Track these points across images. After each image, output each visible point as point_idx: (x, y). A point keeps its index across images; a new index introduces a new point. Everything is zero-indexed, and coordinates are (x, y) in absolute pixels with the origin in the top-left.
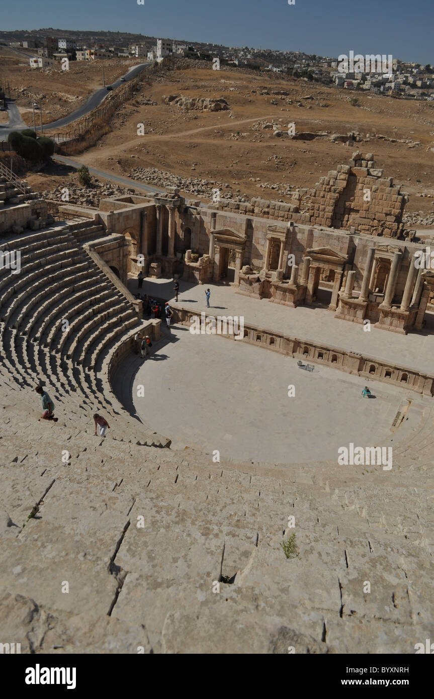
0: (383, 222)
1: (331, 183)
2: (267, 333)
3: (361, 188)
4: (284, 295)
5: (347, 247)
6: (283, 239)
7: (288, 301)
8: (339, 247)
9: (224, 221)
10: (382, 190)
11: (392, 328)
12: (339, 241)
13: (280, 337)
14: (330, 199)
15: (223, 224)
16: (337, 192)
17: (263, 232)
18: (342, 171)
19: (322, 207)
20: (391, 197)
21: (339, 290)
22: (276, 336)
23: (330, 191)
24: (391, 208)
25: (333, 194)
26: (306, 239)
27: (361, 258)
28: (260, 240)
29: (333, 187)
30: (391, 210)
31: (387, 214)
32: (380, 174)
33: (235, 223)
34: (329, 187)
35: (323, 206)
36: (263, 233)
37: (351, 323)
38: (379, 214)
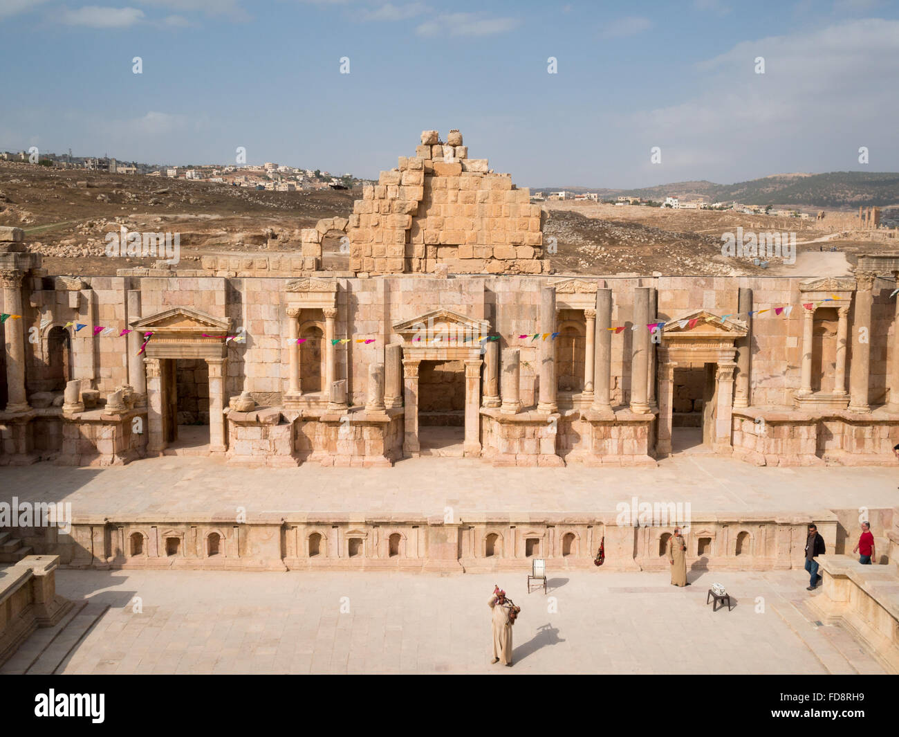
0: (510, 262)
1: (391, 195)
2: (376, 525)
3: (454, 199)
4: (360, 441)
5: (483, 302)
6: (329, 307)
7: (372, 454)
8: (465, 306)
9: (165, 292)
10: (497, 199)
11: (624, 458)
12: (461, 292)
13: (415, 526)
14: (393, 227)
15: (161, 301)
16: (407, 209)
17: (271, 303)
18: (412, 166)
19: (377, 249)
20: (517, 208)
21: (481, 405)
22: (403, 524)
23: (390, 210)
24: (523, 232)
25: (397, 217)
26: (383, 303)
27: (514, 322)
28: (265, 323)
29: (397, 202)
30: (522, 235)
31: (516, 245)
32: (485, 169)
33: (197, 292)
34: (387, 202)
35: (381, 246)
36: (273, 307)
37: (534, 469)
38: (499, 247)
